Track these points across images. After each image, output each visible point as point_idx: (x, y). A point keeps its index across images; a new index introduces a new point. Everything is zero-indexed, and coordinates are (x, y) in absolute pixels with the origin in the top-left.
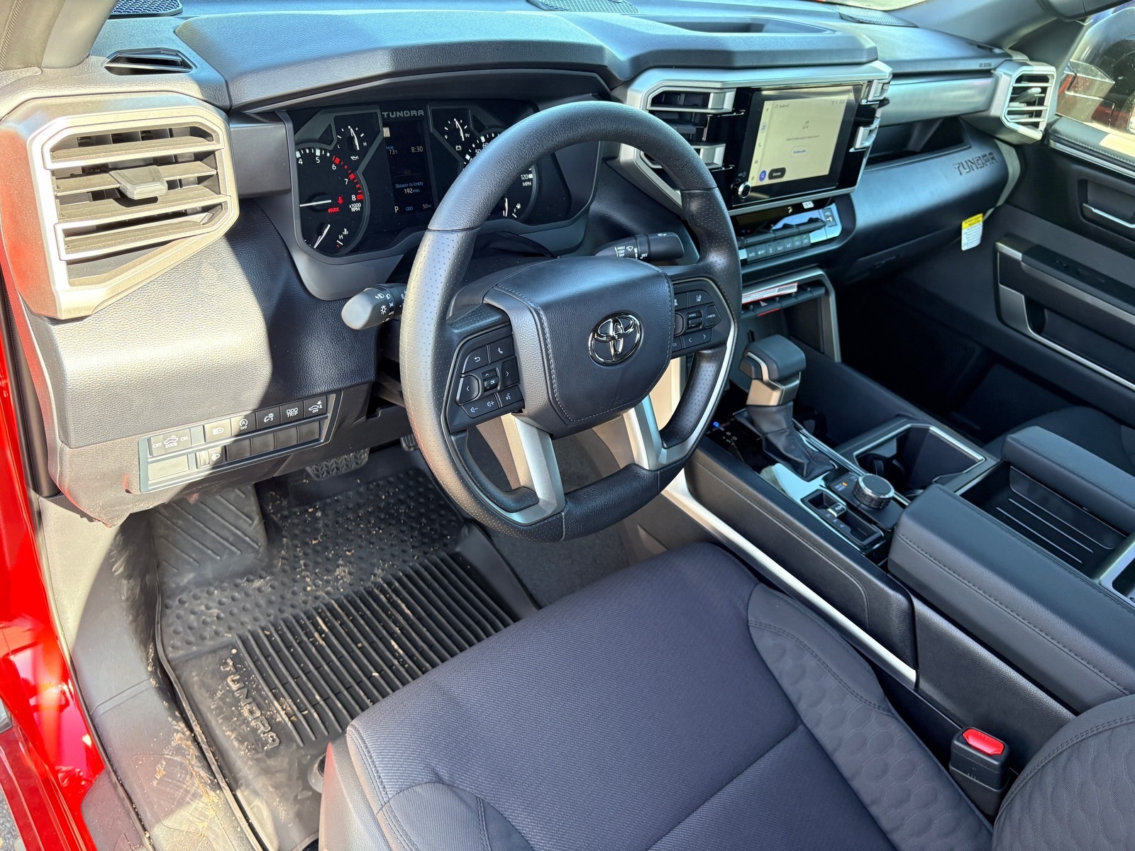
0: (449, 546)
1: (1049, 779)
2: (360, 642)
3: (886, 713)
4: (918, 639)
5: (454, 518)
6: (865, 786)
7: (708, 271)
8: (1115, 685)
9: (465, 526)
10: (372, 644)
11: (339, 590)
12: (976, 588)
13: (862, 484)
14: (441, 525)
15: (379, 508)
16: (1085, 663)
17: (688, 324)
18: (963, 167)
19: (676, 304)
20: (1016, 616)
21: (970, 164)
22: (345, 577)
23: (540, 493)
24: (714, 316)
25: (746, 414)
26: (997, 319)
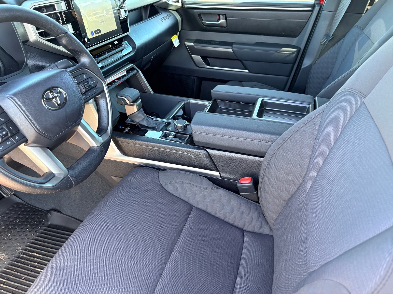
0: (45, 224)
1: (266, 178)
2: (23, 277)
3: (216, 188)
4: (214, 161)
5: (42, 213)
6: (220, 215)
7: (83, 66)
8: (270, 142)
9: (48, 213)
10: (28, 275)
11: (4, 263)
12: (222, 136)
13: (176, 124)
14: (38, 218)
15: (7, 225)
16: (260, 141)
17: (85, 87)
18: (162, 19)
19: (76, 81)
20: (236, 138)
21: (164, 18)
22: (4, 257)
23: (55, 171)
24: (94, 81)
25: (129, 120)
26: (196, 67)
